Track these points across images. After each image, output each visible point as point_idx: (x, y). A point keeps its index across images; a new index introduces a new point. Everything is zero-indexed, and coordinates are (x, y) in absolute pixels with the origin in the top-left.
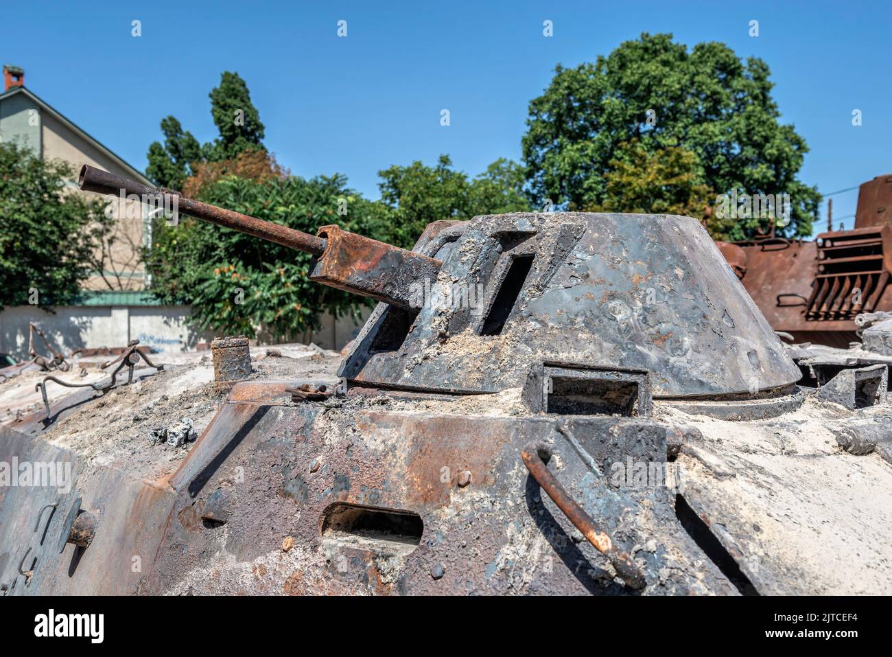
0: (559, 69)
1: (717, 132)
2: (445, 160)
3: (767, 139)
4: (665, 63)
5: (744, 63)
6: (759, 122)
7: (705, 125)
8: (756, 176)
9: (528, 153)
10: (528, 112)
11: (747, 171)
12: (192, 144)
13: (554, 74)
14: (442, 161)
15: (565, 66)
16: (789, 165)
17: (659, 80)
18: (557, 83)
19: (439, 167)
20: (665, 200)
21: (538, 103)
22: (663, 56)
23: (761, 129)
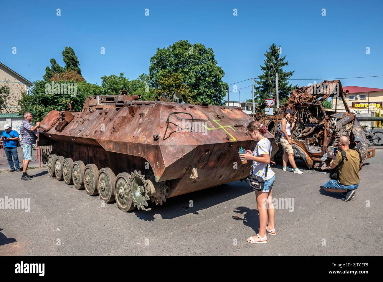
0: (158, 49)
1: (199, 68)
2: (122, 74)
3: (212, 71)
4: (186, 49)
5: (207, 49)
6: (210, 66)
7: (196, 66)
8: (209, 81)
9: (150, 72)
10: (150, 61)
11: (207, 79)
12: (58, 67)
13: (157, 50)
14: (121, 75)
15: (160, 48)
16: (219, 77)
17: (183, 53)
18: (158, 53)
19: (120, 76)
20: (174, 88)
21: (153, 58)
22: (185, 47)
23: (211, 68)
